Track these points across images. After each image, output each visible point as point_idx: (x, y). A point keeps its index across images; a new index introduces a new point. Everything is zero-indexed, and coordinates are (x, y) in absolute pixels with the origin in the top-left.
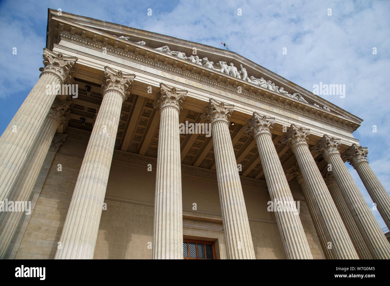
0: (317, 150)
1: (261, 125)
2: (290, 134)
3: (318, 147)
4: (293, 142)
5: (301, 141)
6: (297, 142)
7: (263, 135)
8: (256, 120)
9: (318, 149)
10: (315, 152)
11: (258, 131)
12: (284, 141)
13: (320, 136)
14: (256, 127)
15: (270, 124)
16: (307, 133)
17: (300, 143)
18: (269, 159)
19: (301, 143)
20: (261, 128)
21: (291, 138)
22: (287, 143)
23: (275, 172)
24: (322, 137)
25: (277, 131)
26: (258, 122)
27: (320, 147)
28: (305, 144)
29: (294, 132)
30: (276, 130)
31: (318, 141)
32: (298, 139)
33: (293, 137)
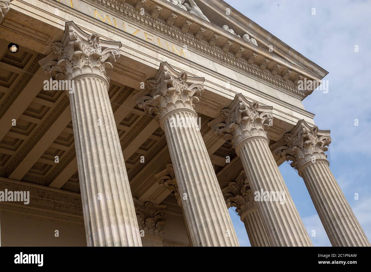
0: (220, 128)
1: (83, 55)
2: (158, 86)
3: (224, 122)
4: (164, 104)
5: (181, 102)
6: (172, 104)
7: (86, 78)
8: (72, 43)
9: (223, 127)
10: (216, 132)
11: (75, 70)
12: (145, 101)
13: (229, 97)
14: (70, 59)
15: (108, 55)
16: (198, 86)
17: (178, 108)
18: (92, 136)
19: (180, 106)
20: (82, 63)
21: (158, 96)
22: (150, 106)
23: (103, 165)
24: (233, 99)
25: (129, 76)
26: (77, 48)
27: (228, 123)
28: (188, 110)
29: (166, 81)
30: (126, 75)
31: (224, 109)
32: (175, 99)
33: (165, 93)
